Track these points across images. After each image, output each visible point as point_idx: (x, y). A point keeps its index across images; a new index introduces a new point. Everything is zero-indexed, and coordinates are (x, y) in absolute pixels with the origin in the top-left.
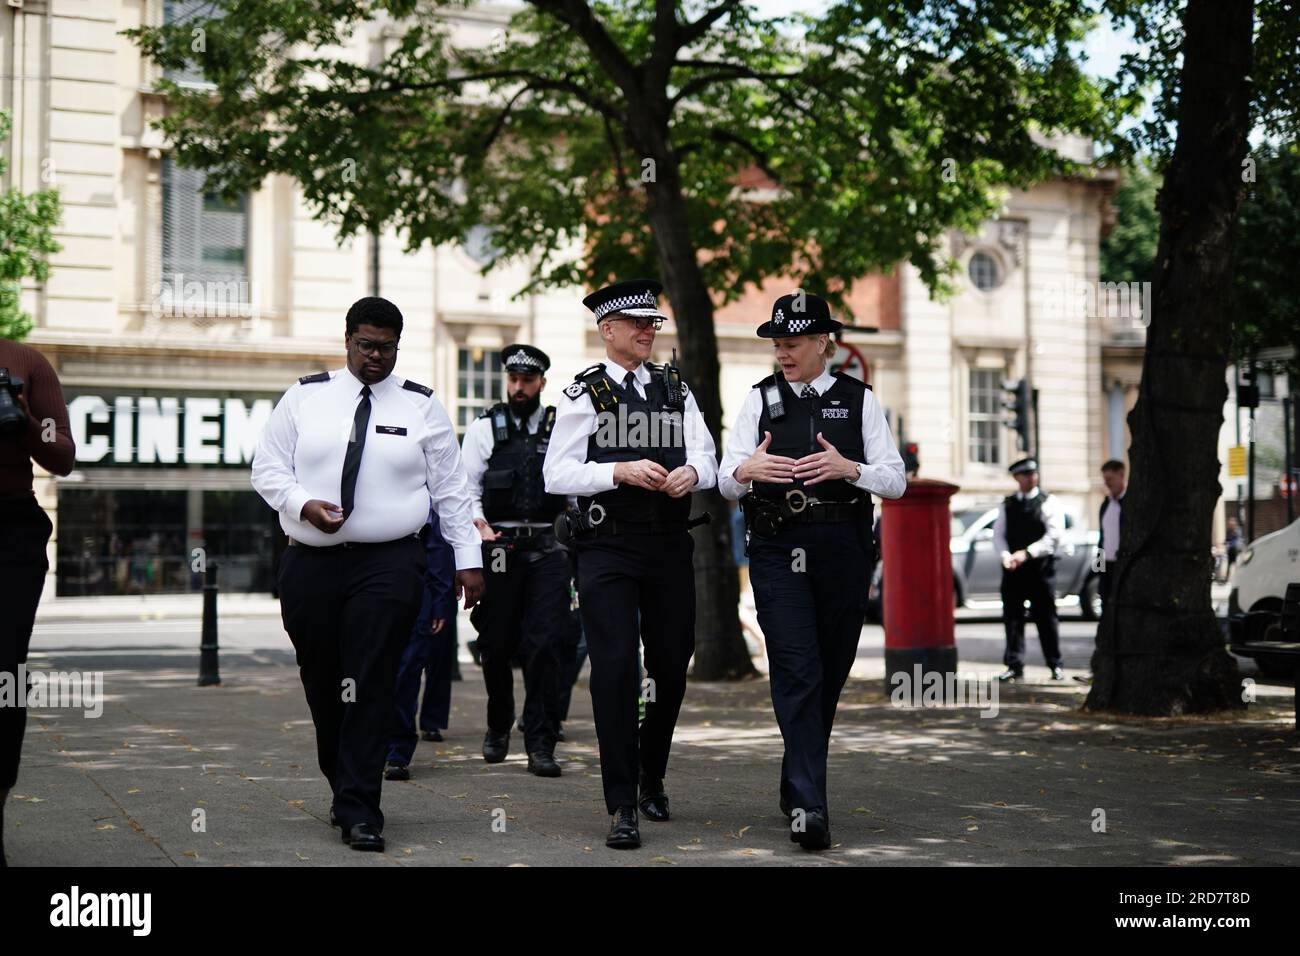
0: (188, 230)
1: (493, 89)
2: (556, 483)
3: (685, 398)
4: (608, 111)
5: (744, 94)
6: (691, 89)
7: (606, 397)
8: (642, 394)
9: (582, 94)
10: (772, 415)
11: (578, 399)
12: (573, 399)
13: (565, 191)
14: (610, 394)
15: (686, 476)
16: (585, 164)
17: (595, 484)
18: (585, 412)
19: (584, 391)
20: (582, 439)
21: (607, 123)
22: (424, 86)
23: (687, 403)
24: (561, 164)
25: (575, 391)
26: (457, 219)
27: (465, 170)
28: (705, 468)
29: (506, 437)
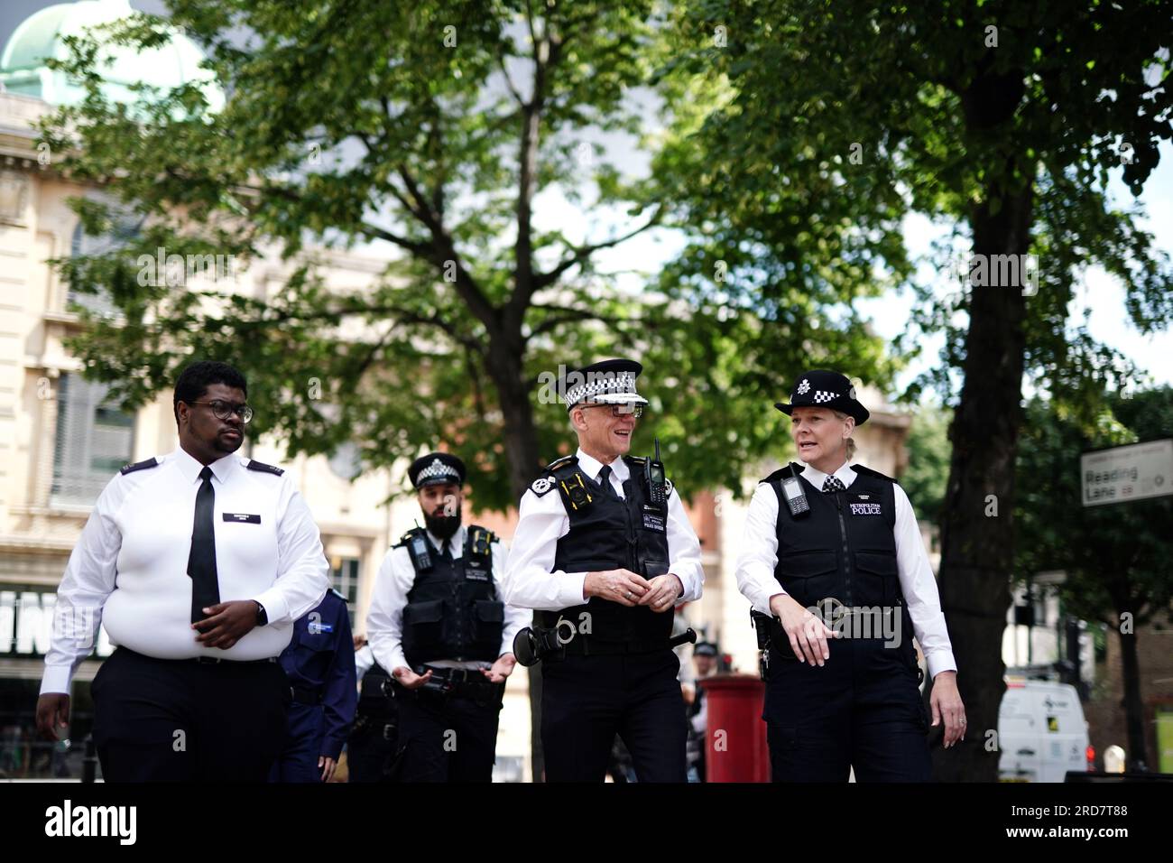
0: (79, 441)
1: (370, 323)
2: (516, 595)
3: (668, 497)
4: (471, 344)
5: (588, 336)
6: (545, 327)
7: (578, 495)
8: (620, 491)
9: (449, 329)
10: (795, 511)
11: (545, 496)
12: (540, 495)
13: (427, 413)
14: (584, 493)
15: (667, 587)
16: (446, 390)
17: (561, 598)
18: (553, 511)
19: (553, 486)
20: (549, 543)
21: (468, 355)
22: (307, 318)
23: (670, 503)
24: (425, 390)
25: (542, 487)
26: (331, 436)
27: (341, 393)
28: (691, 577)
29: (429, 564)
